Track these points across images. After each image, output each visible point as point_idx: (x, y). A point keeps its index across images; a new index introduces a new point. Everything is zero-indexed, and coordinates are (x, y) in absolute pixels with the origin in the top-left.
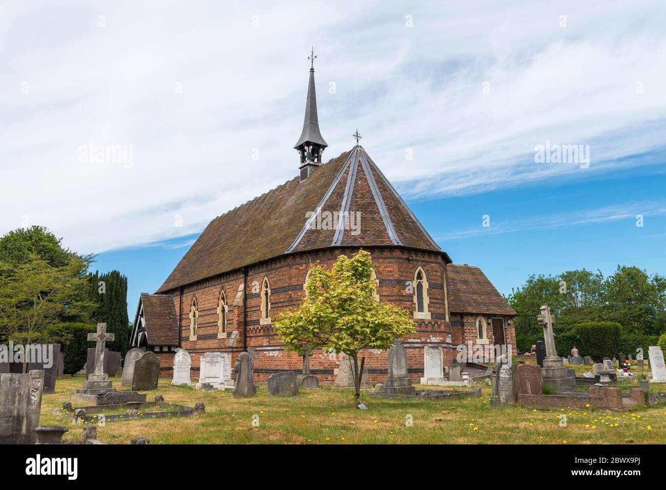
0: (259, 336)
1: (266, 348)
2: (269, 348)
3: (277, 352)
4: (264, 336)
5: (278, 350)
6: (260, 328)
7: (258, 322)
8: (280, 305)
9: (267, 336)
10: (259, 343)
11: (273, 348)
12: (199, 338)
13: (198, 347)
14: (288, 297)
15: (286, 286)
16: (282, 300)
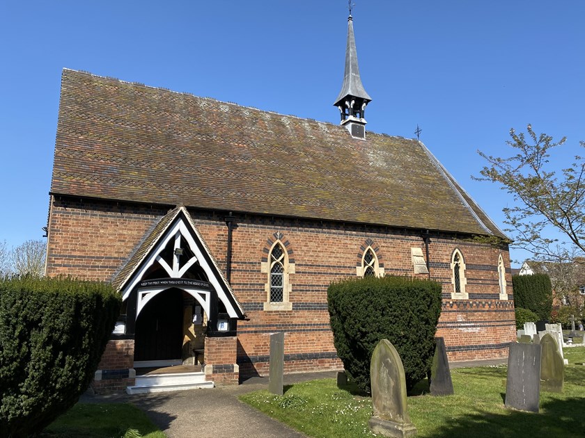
0: (450, 311)
1: (462, 325)
2: (467, 324)
3: (479, 328)
4: (458, 311)
5: (481, 326)
6: (451, 302)
7: (449, 296)
8: (480, 282)
9: (463, 311)
10: (451, 318)
11: (473, 324)
12: (297, 307)
13: (295, 321)
14: (490, 276)
15: (487, 266)
16: (482, 278)
